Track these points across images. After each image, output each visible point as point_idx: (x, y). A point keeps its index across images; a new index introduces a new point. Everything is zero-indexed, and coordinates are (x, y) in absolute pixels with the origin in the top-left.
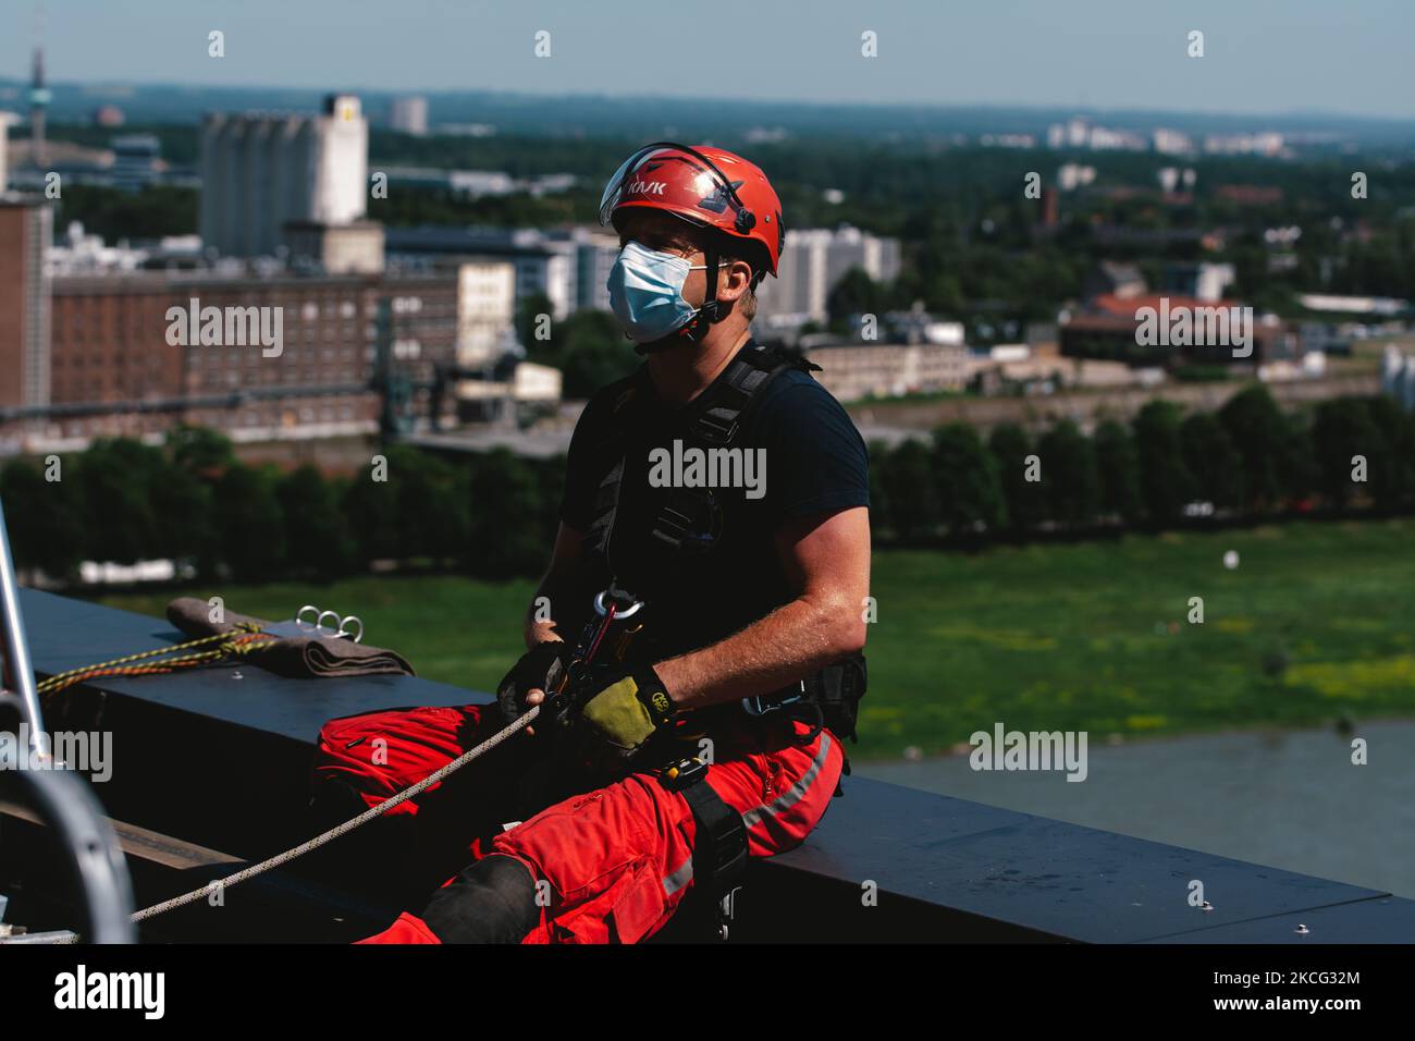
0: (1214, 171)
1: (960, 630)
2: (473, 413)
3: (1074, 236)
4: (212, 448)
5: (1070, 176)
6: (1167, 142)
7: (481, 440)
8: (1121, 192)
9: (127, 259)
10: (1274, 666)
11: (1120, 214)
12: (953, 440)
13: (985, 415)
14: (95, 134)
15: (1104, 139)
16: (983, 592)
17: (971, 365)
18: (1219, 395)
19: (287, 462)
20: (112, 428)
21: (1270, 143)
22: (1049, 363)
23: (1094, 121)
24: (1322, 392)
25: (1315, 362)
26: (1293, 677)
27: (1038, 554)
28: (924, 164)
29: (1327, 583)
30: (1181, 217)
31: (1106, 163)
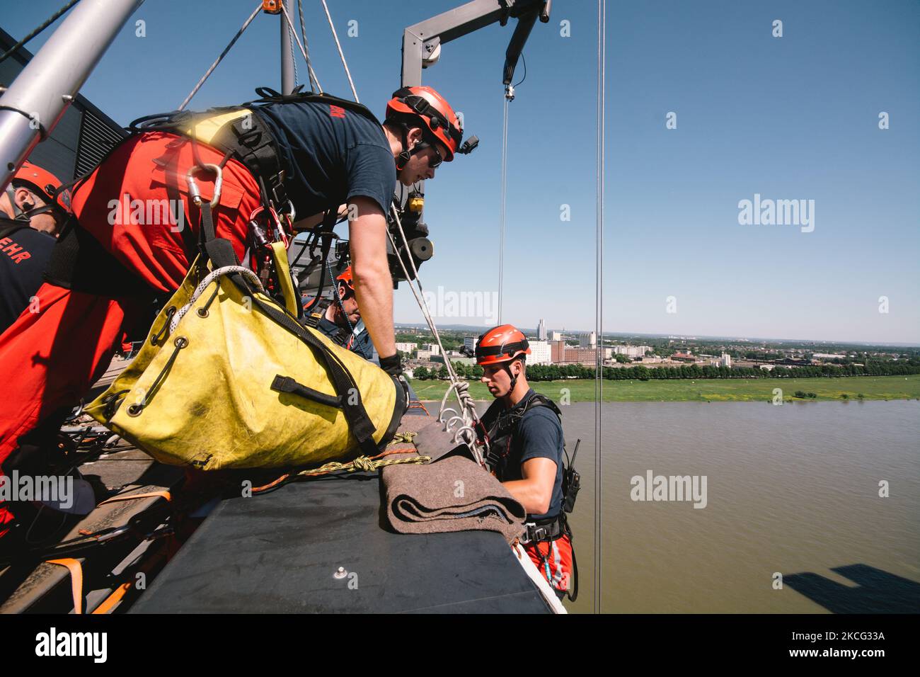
0: (687, 341)
1: (661, 388)
2: (607, 363)
3: (672, 347)
4: (581, 365)
5: (671, 341)
6: (682, 338)
7: (608, 366)
8: (677, 343)
9: (572, 347)
10: (699, 394)
11: (677, 345)
12: (660, 368)
13: (663, 366)
14: (569, 335)
15: (675, 338)
16: (664, 384)
17: (661, 360)
18: (691, 365)
19: (588, 367)
20: (571, 363)
21: (694, 338)
22: (670, 360)
23: (674, 336)
24: (702, 365)
25: (702, 361)
26: (702, 396)
27: (670, 380)
28: (655, 340)
29: (705, 385)
30: (684, 346)
31: (675, 340)
